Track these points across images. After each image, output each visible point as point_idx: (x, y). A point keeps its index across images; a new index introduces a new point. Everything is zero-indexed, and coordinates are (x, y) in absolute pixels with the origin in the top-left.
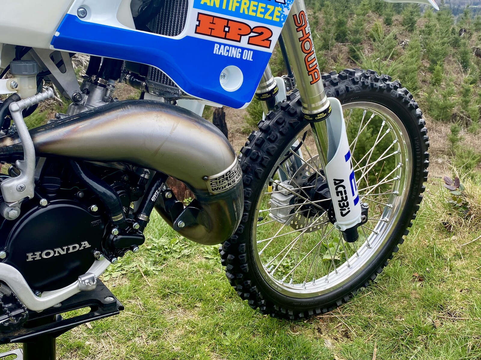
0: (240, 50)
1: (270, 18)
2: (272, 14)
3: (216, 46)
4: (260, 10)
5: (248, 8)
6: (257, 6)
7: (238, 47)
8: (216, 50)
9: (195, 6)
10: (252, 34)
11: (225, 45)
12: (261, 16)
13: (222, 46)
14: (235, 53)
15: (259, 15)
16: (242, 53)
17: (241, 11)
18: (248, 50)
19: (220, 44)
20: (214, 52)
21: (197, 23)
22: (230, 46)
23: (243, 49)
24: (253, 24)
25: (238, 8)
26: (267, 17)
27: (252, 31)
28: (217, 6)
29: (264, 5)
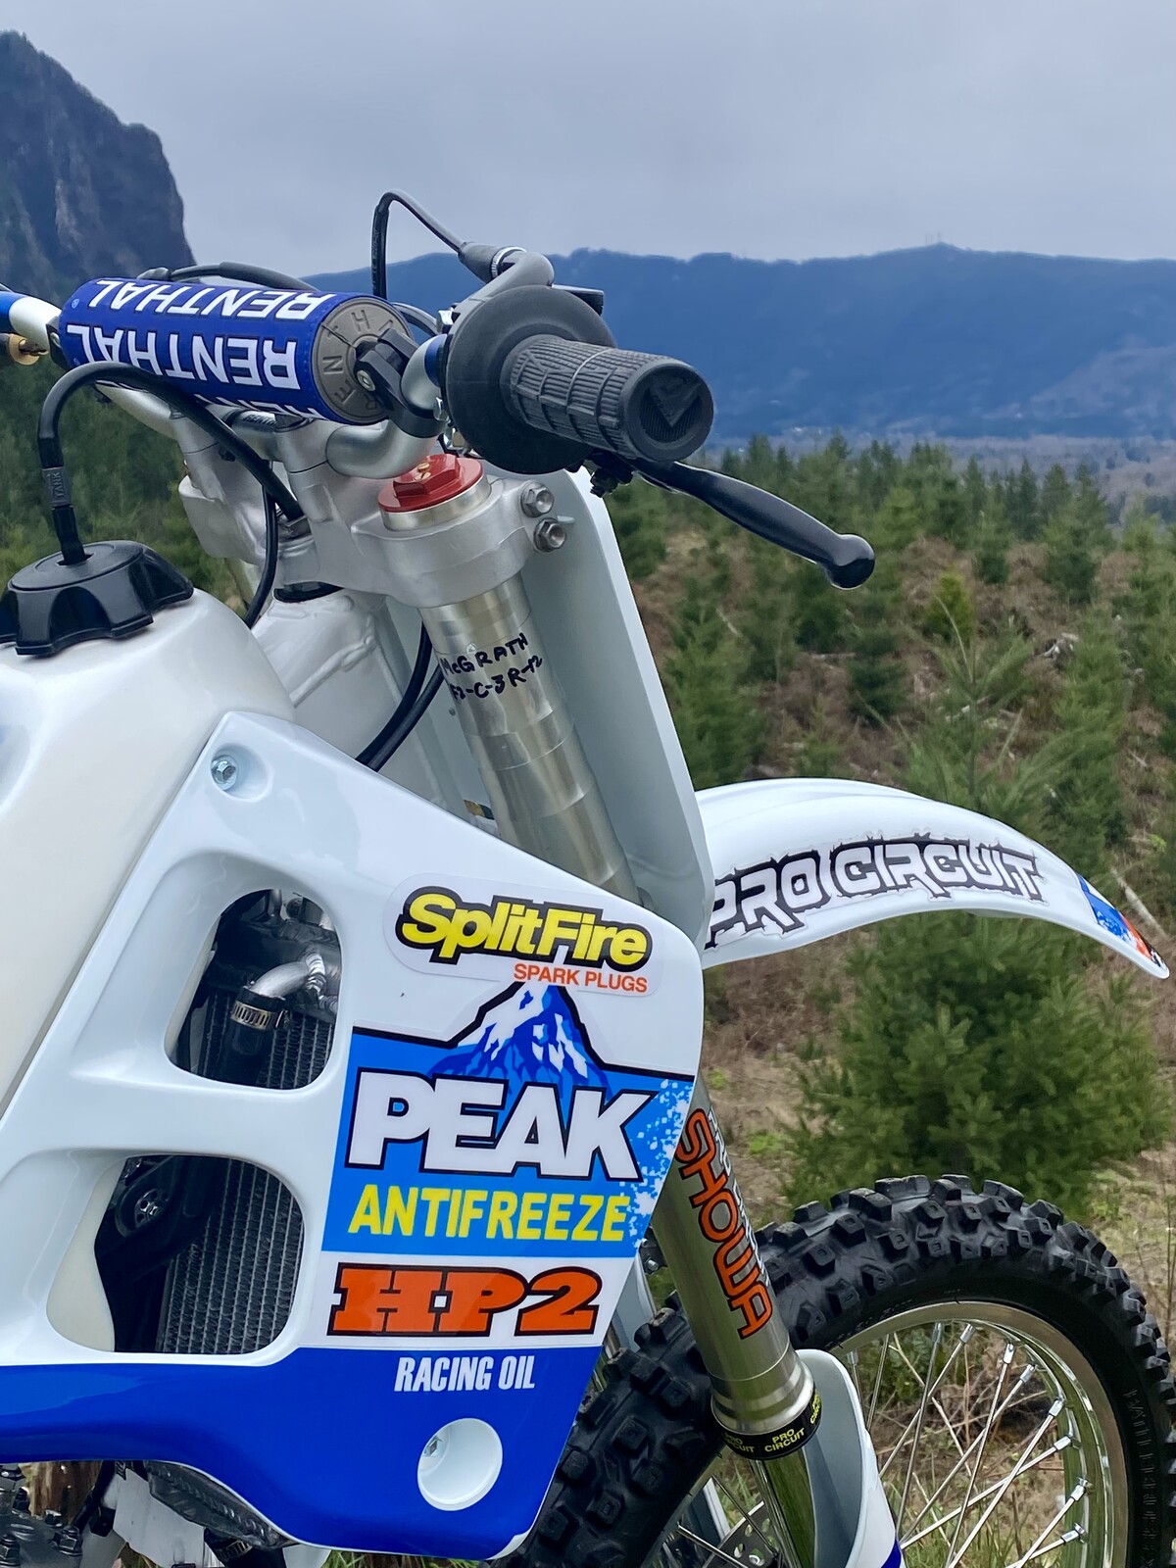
0: (489, 1361)
1: (592, 1236)
2: (597, 1224)
3: (405, 1366)
4: (555, 1215)
5: (515, 1220)
6: (545, 1208)
7: (481, 1354)
8: (404, 1380)
9: (328, 1245)
10: (531, 1300)
11: (435, 1355)
12: (561, 1235)
13: (426, 1362)
14: (471, 1376)
15: (553, 1234)
16: (495, 1372)
17: (491, 1234)
18: (517, 1353)
19: (418, 1356)
20: (398, 1388)
21: (337, 1299)
22: (450, 1355)
23: (498, 1356)
24: (529, 1267)
25: (478, 1226)
26: (581, 1233)
27: (529, 1289)
28: (407, 1230)
29: (569, 1199)
